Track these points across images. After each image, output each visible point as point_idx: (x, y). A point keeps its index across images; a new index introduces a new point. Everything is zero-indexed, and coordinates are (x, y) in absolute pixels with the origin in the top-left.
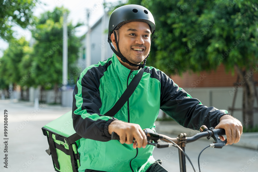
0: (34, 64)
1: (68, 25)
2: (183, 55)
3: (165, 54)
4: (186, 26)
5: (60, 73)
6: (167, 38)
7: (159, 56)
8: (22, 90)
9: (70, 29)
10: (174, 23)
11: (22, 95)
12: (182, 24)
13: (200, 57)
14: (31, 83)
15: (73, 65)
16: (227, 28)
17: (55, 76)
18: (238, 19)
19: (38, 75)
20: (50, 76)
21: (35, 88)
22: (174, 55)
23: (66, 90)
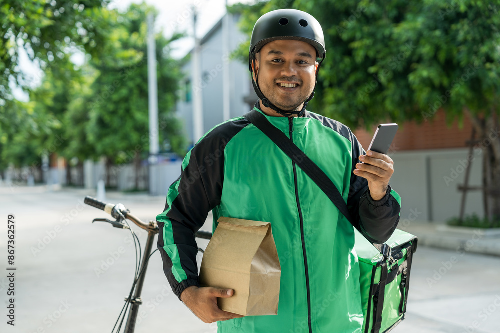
0: (94, 115)
1: (157, 37)
2: (372, 95)
3: (340, 94)
4: (375, 43)
5: (143, 130)
6: (342, 66)
7: (330, 97)
8: (69, 167)
9: (160, 45)
10: (353, 40)
11: (69, 176)
12: (368, 42)
13: (403, 98)
14: (87, 152)
15: (168, 115)
16: (444, 47)
17: (135, 137)
18: (463, 30)
19: (100, 137)
20: (126, 137)
21: (96, 161)
22: (355, 94)
23: (157, 164)
